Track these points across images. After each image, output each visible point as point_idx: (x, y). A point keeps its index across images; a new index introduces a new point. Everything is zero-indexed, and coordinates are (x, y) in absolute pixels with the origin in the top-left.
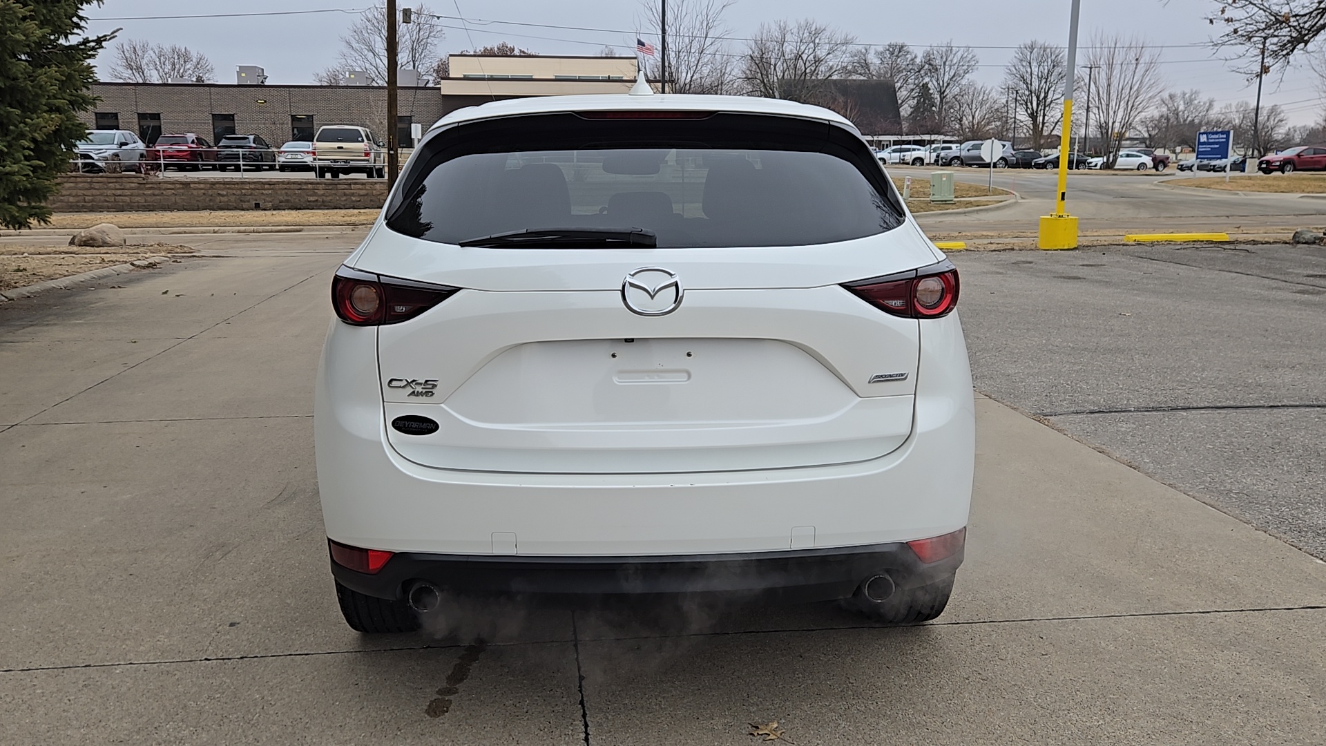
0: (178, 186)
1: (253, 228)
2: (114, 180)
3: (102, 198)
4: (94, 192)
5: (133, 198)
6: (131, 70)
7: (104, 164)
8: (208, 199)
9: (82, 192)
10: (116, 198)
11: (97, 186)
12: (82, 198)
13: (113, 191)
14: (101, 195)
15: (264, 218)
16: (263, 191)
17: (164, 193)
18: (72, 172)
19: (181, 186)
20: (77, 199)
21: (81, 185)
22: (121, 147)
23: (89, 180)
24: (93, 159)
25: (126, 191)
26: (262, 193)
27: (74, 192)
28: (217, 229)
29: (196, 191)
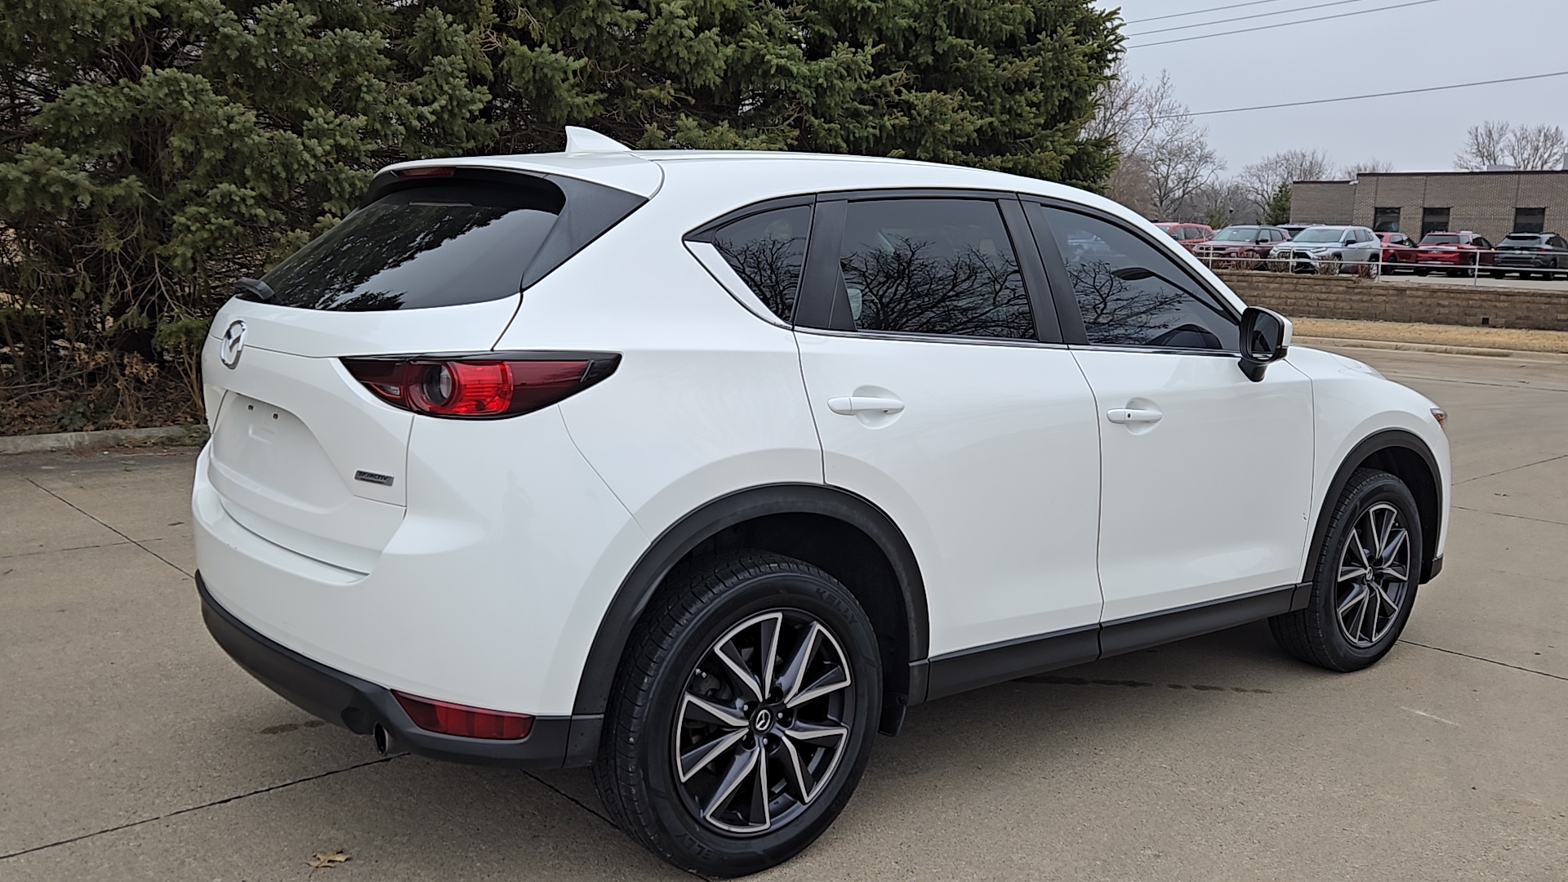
0: (1391, 292)
1: (1445, 347)
2: (1321, 282)
3: (1305, 302)
4: (1298, 294)
5: (1338, 303)
6: (1482, 157)
7: (1318, 264)
8: (1424, 310)
9: (1286, 294)
10: (1320, 302)
11: (1302, 288)
12: (1284, 300)
13: (1318, 295)
14: (1304, 298)
15: (1473, 336)
16: (1497, 304)
17: (1374, 299)
18: (1281, 272)
19: (1395, 292)
20: (1280, 301)
21: (1285, 286)
22: (1346, 245)
23: (1295, 281)
24: (1308, 257)
25: (1332, 295)
26: (1495, 306)
27: (1277, 294)
28: (1400, 344)
29: (1412, 299)
